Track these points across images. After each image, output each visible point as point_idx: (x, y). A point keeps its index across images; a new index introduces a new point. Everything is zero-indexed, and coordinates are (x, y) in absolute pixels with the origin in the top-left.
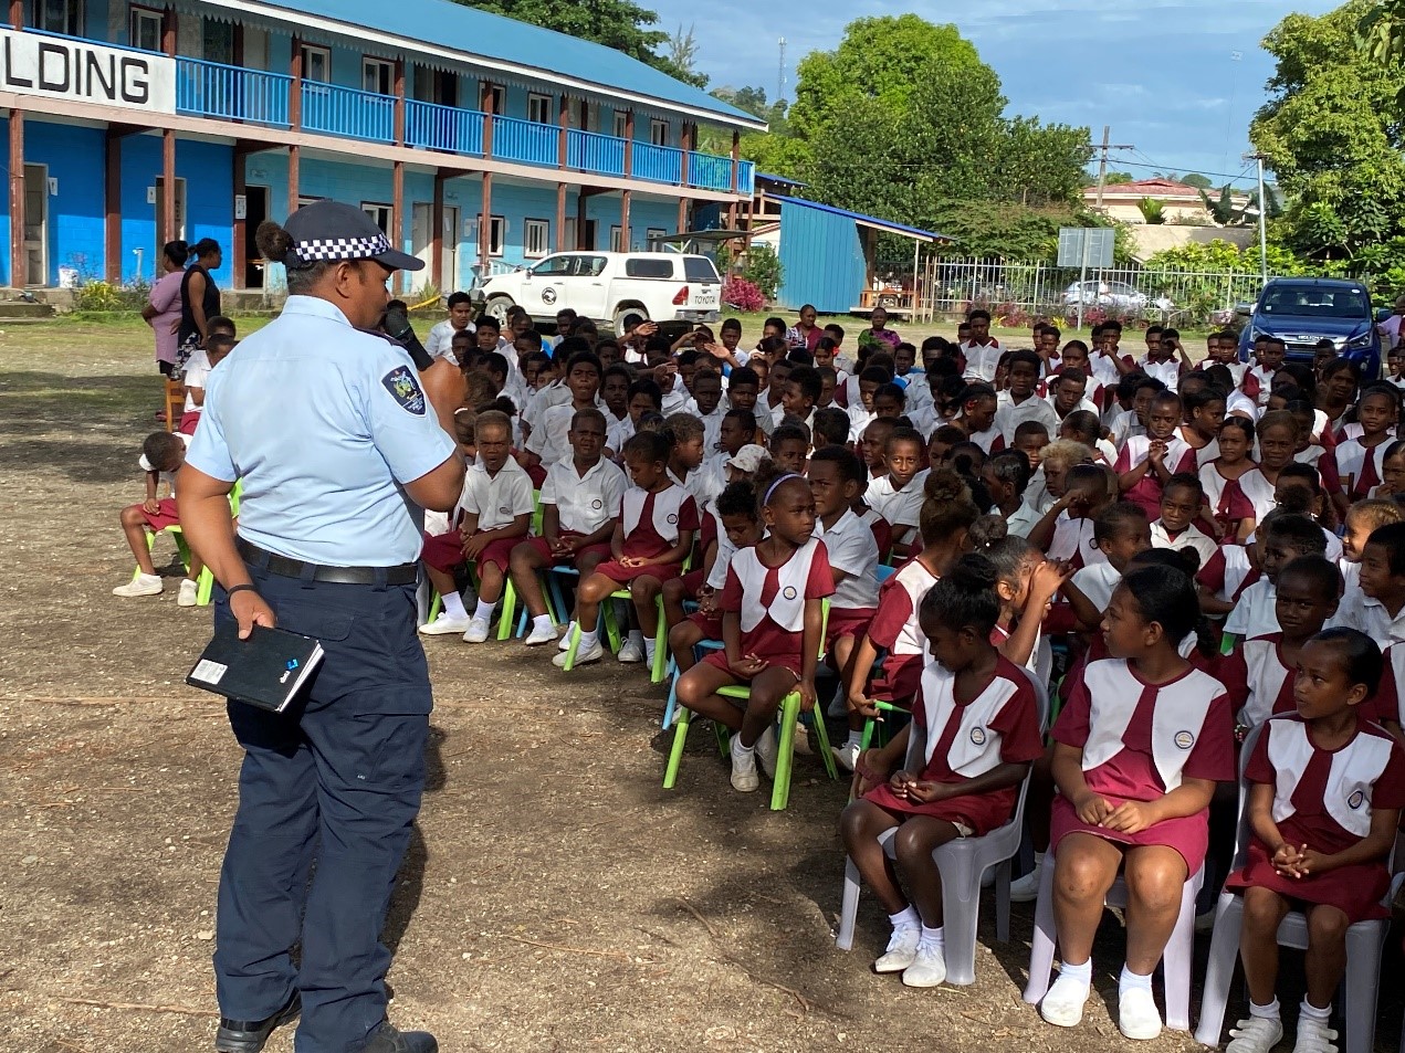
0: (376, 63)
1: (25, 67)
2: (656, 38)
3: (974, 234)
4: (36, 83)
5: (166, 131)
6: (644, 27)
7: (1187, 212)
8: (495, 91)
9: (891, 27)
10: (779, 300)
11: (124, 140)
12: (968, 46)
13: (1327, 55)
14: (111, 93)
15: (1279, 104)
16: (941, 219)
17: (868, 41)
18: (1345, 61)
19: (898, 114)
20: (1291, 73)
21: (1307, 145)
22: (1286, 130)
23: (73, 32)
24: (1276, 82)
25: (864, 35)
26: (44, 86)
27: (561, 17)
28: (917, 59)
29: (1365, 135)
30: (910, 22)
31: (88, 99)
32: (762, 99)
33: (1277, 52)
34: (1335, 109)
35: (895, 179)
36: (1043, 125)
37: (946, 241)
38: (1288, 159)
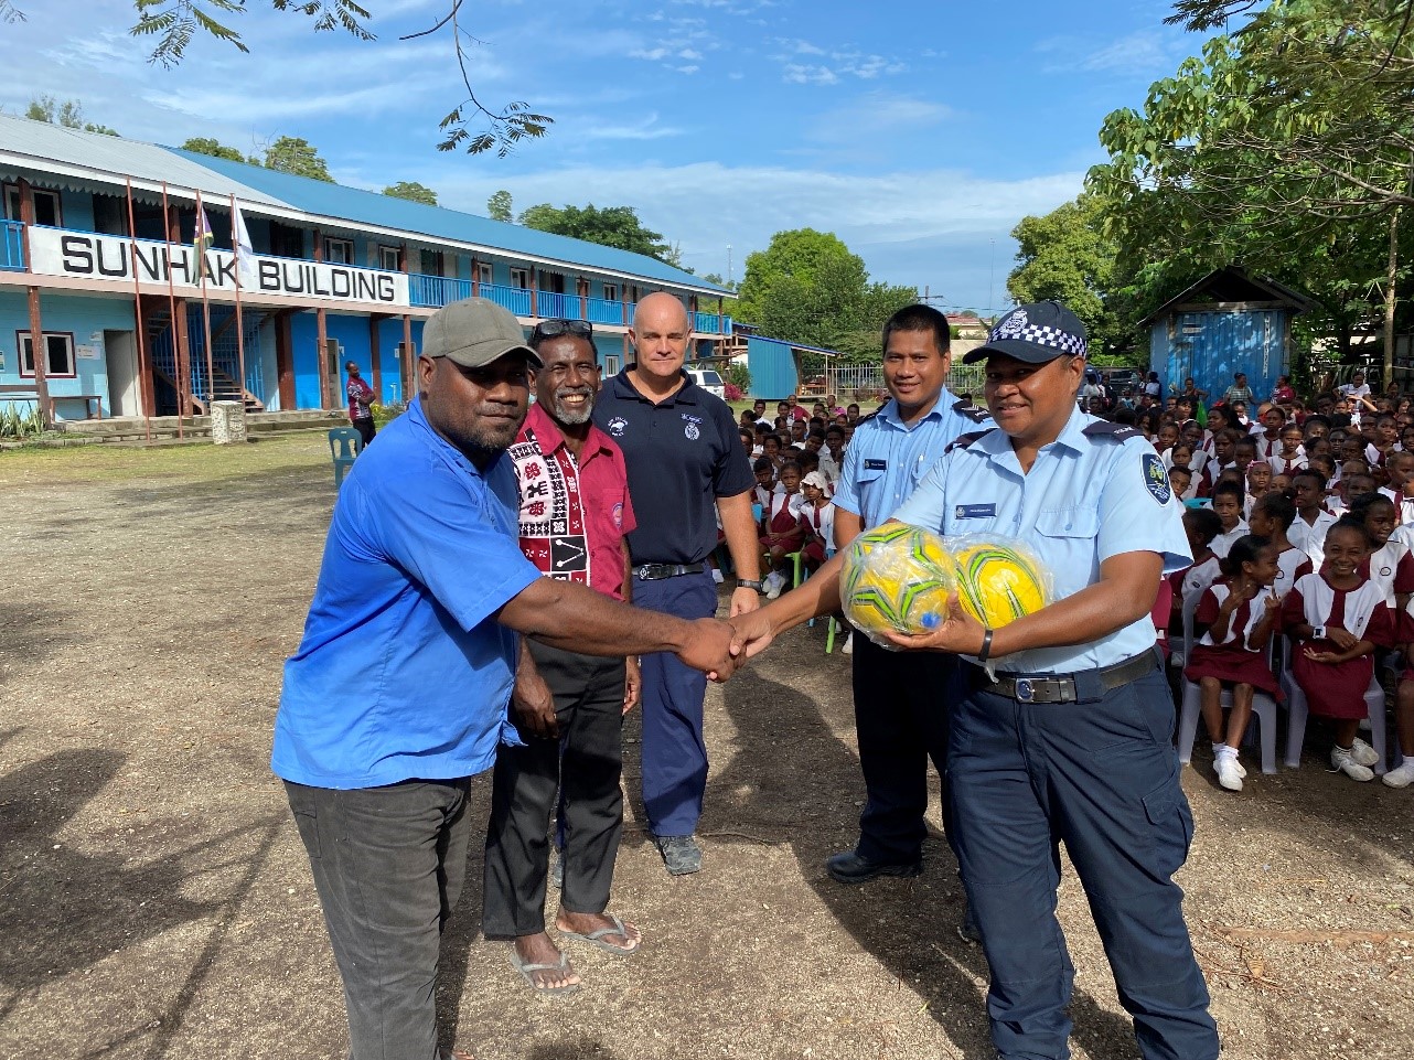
0: (518, 271)
1: (323, 284)
2: (663, 248)
3: (856, 351)
4: (331, 293)
5: (405, 316)
6: (655, 243)
7: (972, 332)
8: (585, 283)
9: (797, 236)
10: (750, 394)
11: (380, 322)
12: (841, 244)
13: (1049, 239)
14: (373, 296)
15: (1022, 268)
16: (836, 343)
17: (785, 244)
18: (1059, 241)
19: (809, 284)
20: (1029, 249)
21: (1041, 290)
22: (1028, 283)
23: (348, 262)
24: (1020, 256)
25: (782, 241)
26: (335, 293)
27: (608, 239)
28: (813, 253)
29: (1073, 283)
30: (808, 233)
31: (361, 301)
32: (720, 281)
33: (1020, 238)
34: (1055, 269)
35: (809, 322)
36: (890, 287)
37: (842, 356)
38: (1030, 299)
